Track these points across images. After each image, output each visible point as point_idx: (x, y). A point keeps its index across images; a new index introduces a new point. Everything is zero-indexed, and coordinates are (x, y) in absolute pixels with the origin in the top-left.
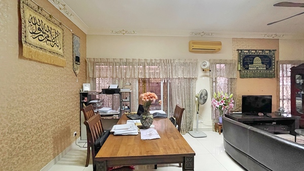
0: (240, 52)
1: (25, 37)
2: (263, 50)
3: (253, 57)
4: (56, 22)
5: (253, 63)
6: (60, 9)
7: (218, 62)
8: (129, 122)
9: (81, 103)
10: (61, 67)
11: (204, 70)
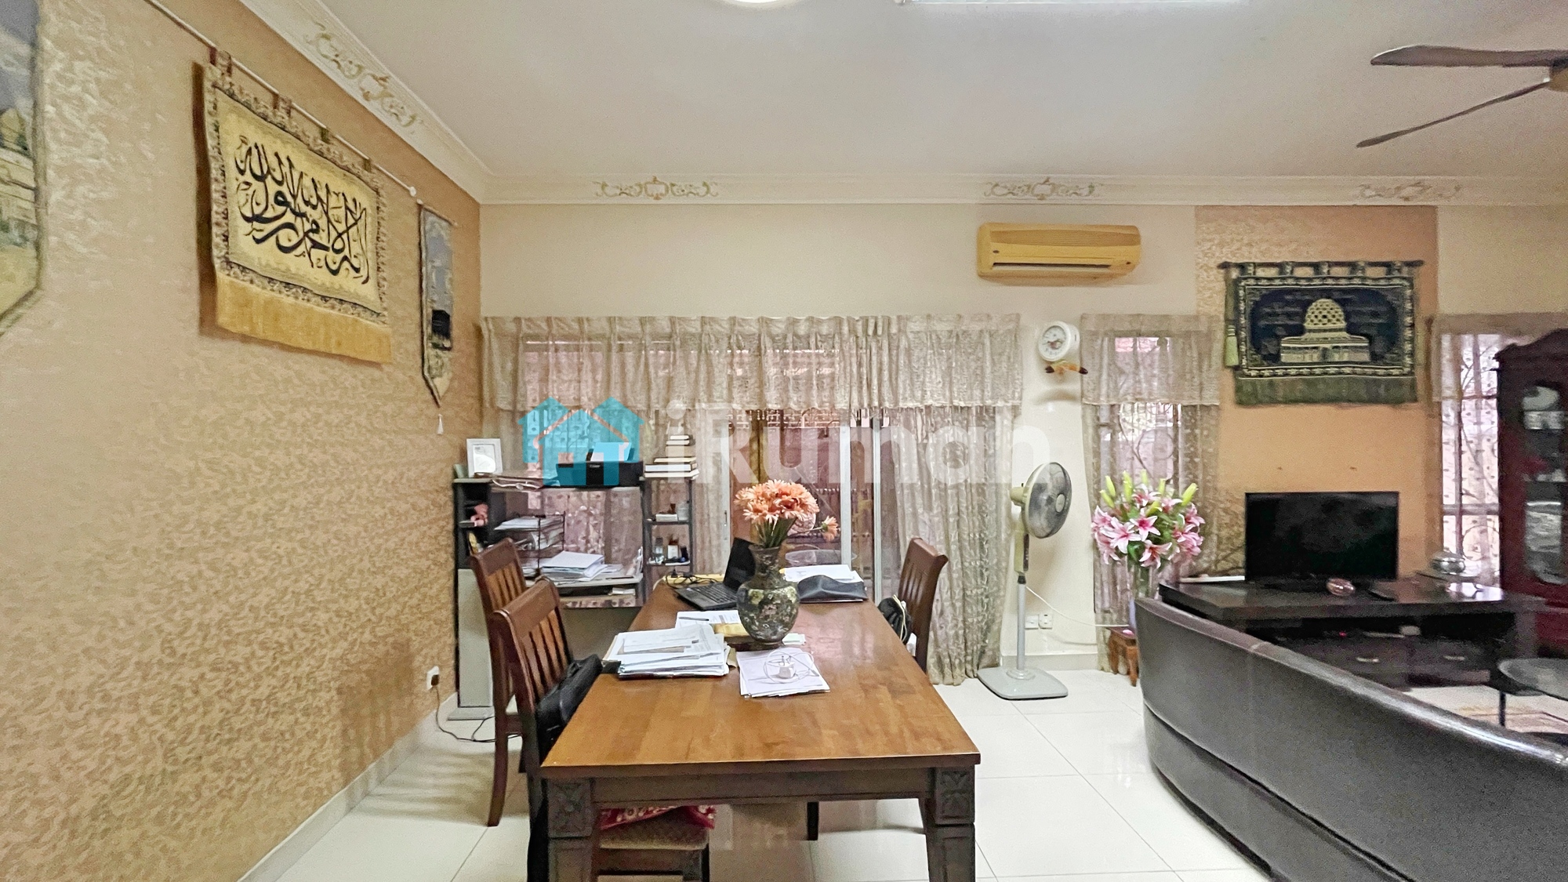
0: (1235, 274)
1: (226, 238)
2: (1353, 266)
3: (1302, 299)
4: (348, 160)
5: (1300, 331)
6: (366, 96)
7: (1127, 327)
8: (687, 620)
9: (460, 533)
10: (371, 364)
11: (1050, 370)
